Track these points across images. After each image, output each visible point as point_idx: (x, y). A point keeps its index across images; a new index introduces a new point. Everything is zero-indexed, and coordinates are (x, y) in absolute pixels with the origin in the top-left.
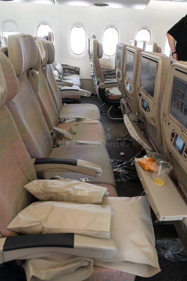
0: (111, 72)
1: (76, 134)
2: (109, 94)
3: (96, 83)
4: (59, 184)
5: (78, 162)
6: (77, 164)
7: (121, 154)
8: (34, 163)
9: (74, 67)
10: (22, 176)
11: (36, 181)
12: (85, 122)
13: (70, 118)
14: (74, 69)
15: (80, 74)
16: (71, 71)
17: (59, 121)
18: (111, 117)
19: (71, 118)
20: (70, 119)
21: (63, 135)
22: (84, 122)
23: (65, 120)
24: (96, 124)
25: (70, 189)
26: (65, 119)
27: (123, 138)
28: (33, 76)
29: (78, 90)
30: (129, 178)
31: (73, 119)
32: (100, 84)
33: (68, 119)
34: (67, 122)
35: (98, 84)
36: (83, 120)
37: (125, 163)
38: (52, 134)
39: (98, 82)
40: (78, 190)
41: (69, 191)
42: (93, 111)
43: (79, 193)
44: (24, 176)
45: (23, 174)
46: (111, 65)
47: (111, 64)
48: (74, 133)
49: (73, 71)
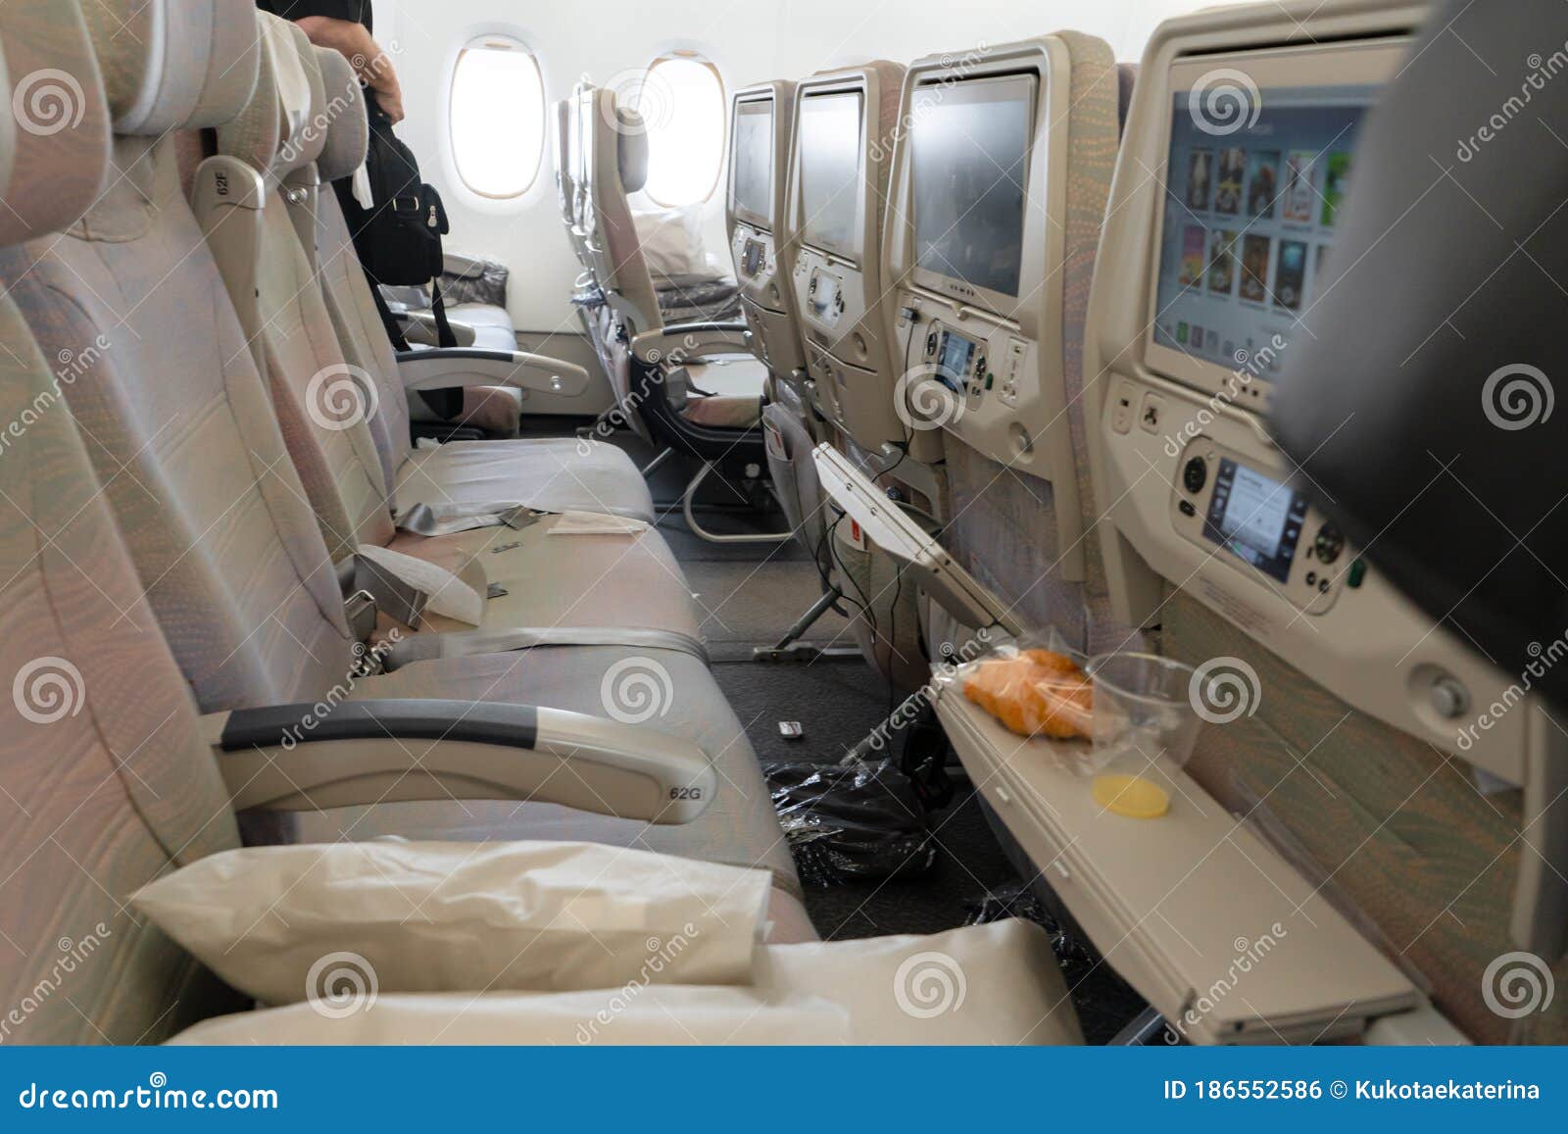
0: (688, 288)
1: (504, 593)
2: (690, 395)
3: (613, 332)
4: (414, 866)
5: (541, 726)
6: (540, 737)
7: (785, 729)
8: (218, 740)
9: (476, 266)
10: (117, 820)
11: (229, 862)
12: (561, 527)
13: (461, 510)
14: (476, 273)
15: (507, 305)
16: (456, 283)
17: (392, 525)
18: (703, 529)
19: (470, 510)
20: (464, 516)
21: (424, 597)
22: (550, 531)
23: (428, 521)
24: (627, 537)
25: (501, 896)
26: (428, 514)
27: (787, 642)
28: (222, 192)
29: (508, 358)
30: (852, 868)
31: (481, 514)
32: (634, 333)
33: (450, 517)
34: (441, 530)
35: (623, 337)
36: (544, 518)
37: (815, 778)
38: (348, 586)
39: (623, 327)
40: (559, 895)
41: (495, 908)
42: (604, 473)
43: (573, 919)
44: (135, 823)
45: (127, 807)
46: (690, 254)
47: (690, 247)
48: (494, 593)
49: (468, 288)
